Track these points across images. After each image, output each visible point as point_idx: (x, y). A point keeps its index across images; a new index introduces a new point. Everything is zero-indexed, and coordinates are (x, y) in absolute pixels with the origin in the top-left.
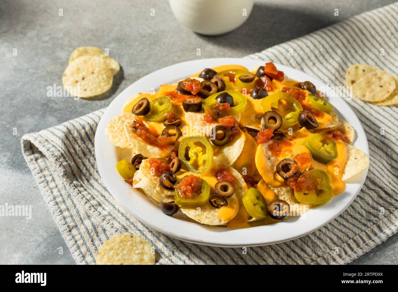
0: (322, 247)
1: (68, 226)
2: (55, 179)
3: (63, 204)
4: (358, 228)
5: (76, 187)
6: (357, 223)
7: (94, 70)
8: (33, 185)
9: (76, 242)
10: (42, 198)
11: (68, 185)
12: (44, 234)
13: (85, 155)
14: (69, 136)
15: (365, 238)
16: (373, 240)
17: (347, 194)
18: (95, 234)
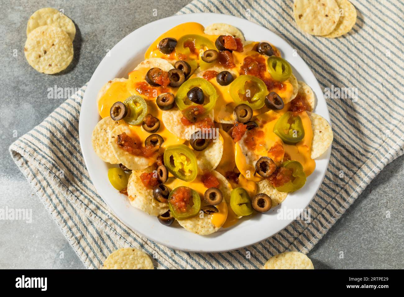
0: (301, 223)
1: (76, 238)
2: (50, 183)
3: (64, 211)
4: (328, 195)
5: (72, 193)
6: (327, 189)
7: (54, 41)
8: (31, 192)
9: (87, 255)
10: (43, 207)
11: (65, 193)
12: (56, 248)
13: (71, 154)
14: (54, 140)
15: (336, 206)
16: (343, 207)
17: (318, 173)
18: (101, 242)
